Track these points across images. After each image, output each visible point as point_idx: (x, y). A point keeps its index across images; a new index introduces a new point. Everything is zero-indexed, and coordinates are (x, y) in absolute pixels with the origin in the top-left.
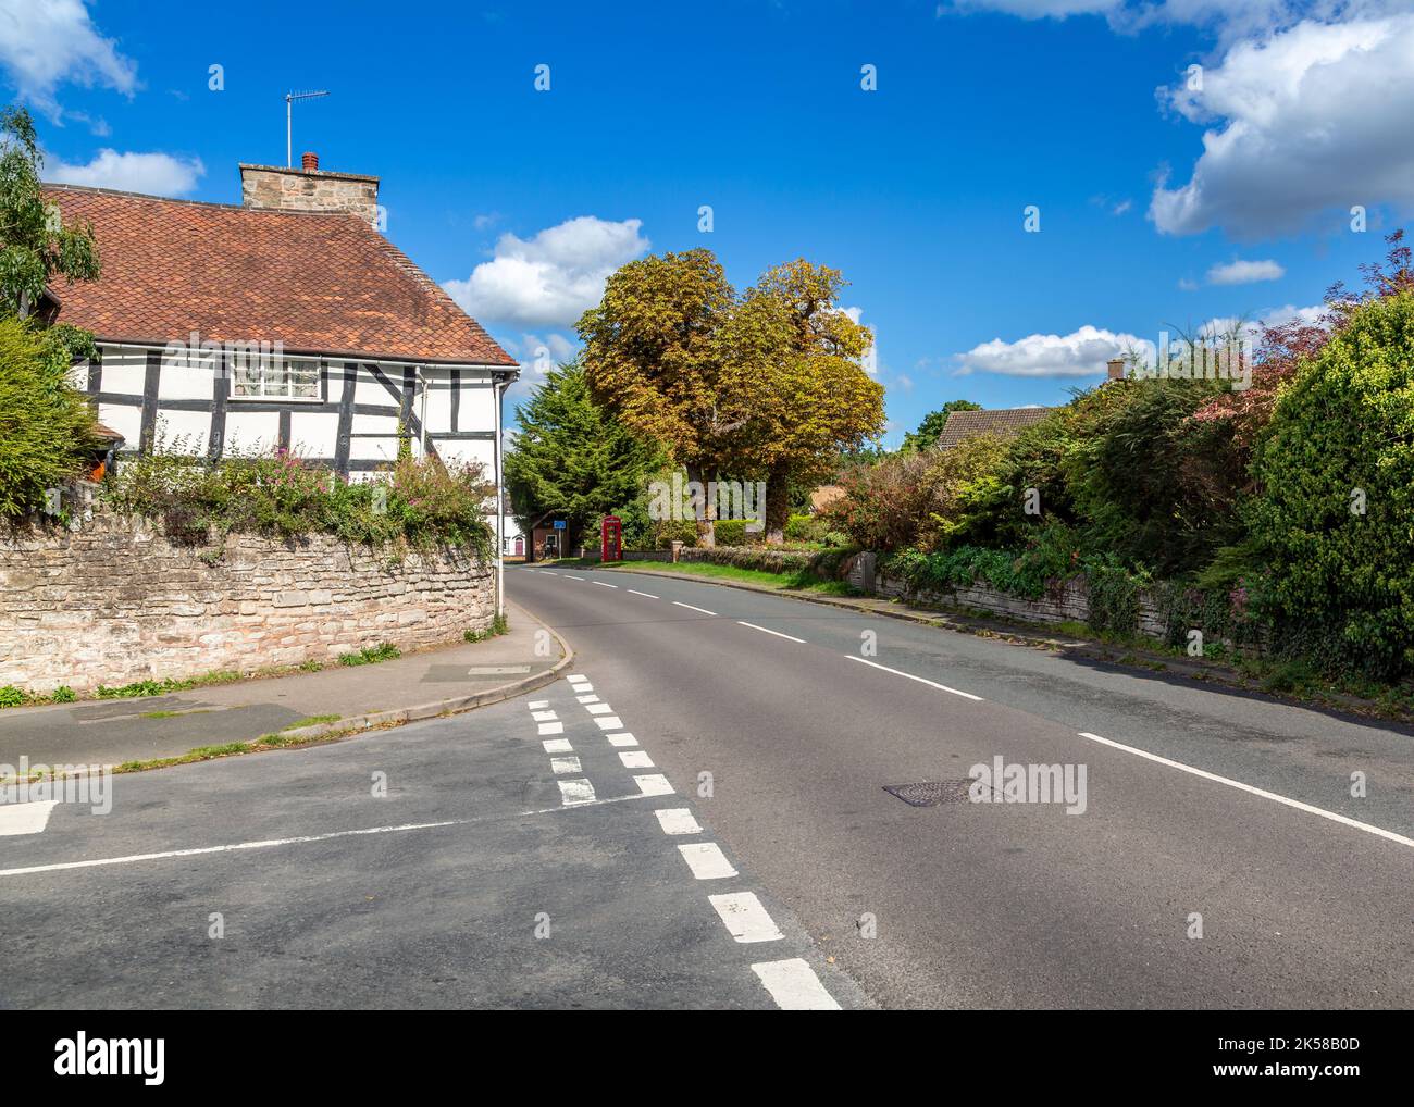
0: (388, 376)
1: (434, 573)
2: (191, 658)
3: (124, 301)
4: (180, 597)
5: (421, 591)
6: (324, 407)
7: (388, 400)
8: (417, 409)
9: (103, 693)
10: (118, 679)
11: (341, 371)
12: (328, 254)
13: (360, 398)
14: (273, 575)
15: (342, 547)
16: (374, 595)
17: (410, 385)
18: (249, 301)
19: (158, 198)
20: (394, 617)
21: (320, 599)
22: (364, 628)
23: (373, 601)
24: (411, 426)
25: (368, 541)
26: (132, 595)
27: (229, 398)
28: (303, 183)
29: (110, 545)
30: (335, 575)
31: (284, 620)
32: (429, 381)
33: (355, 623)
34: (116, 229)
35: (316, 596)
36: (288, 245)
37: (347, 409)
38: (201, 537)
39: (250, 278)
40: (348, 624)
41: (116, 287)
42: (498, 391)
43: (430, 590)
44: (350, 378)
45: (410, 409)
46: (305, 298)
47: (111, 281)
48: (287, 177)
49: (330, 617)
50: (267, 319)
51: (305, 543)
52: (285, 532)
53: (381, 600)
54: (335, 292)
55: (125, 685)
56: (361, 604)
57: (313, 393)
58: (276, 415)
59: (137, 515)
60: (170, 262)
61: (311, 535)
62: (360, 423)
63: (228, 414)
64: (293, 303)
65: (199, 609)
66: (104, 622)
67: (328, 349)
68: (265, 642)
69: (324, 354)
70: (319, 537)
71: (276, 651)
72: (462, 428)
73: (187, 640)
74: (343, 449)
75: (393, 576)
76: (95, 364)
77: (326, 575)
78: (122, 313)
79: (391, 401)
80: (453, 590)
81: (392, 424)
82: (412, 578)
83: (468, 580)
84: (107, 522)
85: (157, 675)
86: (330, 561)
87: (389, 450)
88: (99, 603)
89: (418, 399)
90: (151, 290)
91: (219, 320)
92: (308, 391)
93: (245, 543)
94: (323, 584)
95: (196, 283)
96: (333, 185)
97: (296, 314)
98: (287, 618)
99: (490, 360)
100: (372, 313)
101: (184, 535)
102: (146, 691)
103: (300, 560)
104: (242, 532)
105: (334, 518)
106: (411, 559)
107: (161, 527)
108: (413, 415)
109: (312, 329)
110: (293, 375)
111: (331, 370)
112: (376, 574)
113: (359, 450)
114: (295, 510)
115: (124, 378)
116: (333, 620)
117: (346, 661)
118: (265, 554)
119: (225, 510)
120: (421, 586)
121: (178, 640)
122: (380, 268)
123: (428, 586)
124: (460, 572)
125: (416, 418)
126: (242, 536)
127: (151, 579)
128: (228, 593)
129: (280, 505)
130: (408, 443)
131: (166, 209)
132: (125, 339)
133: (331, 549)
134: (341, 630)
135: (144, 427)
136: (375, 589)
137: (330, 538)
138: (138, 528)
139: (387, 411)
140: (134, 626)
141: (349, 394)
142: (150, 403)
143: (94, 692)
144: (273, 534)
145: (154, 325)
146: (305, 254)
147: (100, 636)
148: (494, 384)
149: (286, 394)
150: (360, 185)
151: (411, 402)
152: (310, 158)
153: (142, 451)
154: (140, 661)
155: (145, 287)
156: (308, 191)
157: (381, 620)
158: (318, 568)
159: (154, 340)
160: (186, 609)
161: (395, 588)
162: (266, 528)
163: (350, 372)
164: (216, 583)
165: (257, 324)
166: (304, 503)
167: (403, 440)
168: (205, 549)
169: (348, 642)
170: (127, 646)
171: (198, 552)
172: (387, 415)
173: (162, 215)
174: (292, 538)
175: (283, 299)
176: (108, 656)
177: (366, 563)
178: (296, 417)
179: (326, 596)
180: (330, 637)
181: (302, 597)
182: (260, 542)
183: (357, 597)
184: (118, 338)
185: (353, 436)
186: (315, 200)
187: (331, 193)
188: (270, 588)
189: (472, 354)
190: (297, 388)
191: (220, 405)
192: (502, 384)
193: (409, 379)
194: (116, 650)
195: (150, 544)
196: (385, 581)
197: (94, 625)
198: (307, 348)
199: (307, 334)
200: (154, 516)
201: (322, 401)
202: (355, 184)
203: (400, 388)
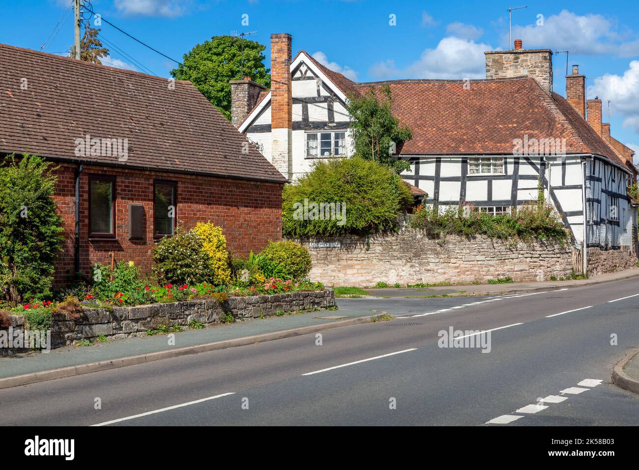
0: (534, 161)
1: (534, 251)
2: (435, 277)
3: (428, 135)
4: (431, 256)
5: (527, 258)
6: (506, 177)
7: (534, 172)
8: (547, 175)
9: (408, 286)
10: (413, 282)
11: (513, 160)
12: (514, 102)
13: (521, 173)
14: (462, 250)
15: (489, 240)
16: (503, 258)
17: (543, 164)
18: (477, 130)
19: (445, 81)
20: (513, 267)
21: (481, 259)
22: (498, 271)
23: (503, 261)
24: (544, 183)
25: (499, 237)
26: (417, 255)
27: (467, 175)
28: (513, 57)
29: (410, 239)
30: (487, 250)
31: (466, 266)
32: (551, 162)
33: (495, 268)
34: (427, 100)
35: (479, 258)
36: (498, 99)
37: (516, 178)
38: (437, 236)
39: (479, 118)
40: (491, 269)
41: (426, 129)
42: (583, 165)
43: (531, 257)
44: (517, 163)
45: (544, 176)
46: (500, 126)
47: (424, 126)
48: (506, 55)
49: (484, 266)
50: (483, 139)
51: (474, 238)
52: (467, 235)
53: (506, 261)
54: (514, 122)
55: (415, 284)
56: (497, 261)
57: (501, 171)
58: (486, 182)
59: (418, 229)
60: (447, 114)
61: (477, 235)
62: (522, 184)
63: (467, 182)
64: (495, 130)
65: (437, 260)
66: (408, 264)
67: (506, 152)
68: (460, 273)
69: (505, 154)
70: (480, 236)
71: (464, 277)
72: (567, 184)
73: (434, 271)
74: (514, 196)
75: (512, 251)
76: (418, 163)
77: (483, 250)
78: (427, 141)
79: (534, 173)
80: (544, 258)
81: (535, 183)
82: (521, 252)
83: (554, 254)
84: (409, 231)
85: (424, 282)
86: (485, 245)
87: (534, 195)
88: (407, 257)
89: (547, 171)
90: (439, 129)
91: (464, 141)
92: (499, 170)
93: (453, 238)
94: (481, 253)
95: (457, 123)
96: (527, 56)
97: (495, 135)
98: (467, 265)
99: (578, 152)
100: (529, 131)
101: (432, 236)
102: (420, 286)
103: (473, 244)
104: (451, 234)
105: (485, 228)
106: (521, 245)
107: (425, 233)
108: (545, 178)
109: (500, 142)
110: (493, 164)
111: (508, 160)
112: (504, 250)
113: (521, 196)
114: (469, 226)
115: (428, 169)
116: (485, 267)
117: (490, 282)
118: (459, 242)
119: (445, 227)
120: (526, 255)
121: (431, 270)
122: (536, 107)
123: (530, 256)
124: (548, 251)
125: (546, 179)
126: (451, 236)
127: (422, 250)
128: (447, 255)
129: (464, 225)
130: (543, 192)
131: (448, 86)
132: (428, 153)
133: (486, 240)
134: (489, 271)
135: (435, 189)
136: (503, 256)
137: (485, 236)
138: (418, 233)
139: (533, 178)
140: (417, 265)
141: (516, 170)
142: (437, 179)
143: (406, 285)
144: (462, 235)
145: (439, 146)
146: (504, 102)
147: (407, 268)
148: (581, 162)
149: (490, 172)
150: (540, 54)
151: (544, 173)
152: (518, 42)
153: (435, 199)
154: (419, 277)
155: (437, 128)
156: (516, 61)
157: (506, 268)
158: (480, 247)
159: (438, 153)
160: (433, 260)
161: (513, 256)
162: (460, 233)
163: (517, 160)
164: (443, 252)
165: (479, 141)
166: (473, 223)
167: (541, 190)
168: (439, 240)
169: (491, 275)
170: (415, 272)
171: (437, 241)
172: (533, 179)
173: (446, 89)
174: (469, 236)
175: (491, 128)
176: (410, 274)
177: (499, 246)
178: (494, 182)
179: (483, 258)
180: (484, 273)
181: (473, 258)
182: (458, 238)
183: (496, 259)
184: (425, 153)
185: (518, 189)
186: (519, 65)
187: (527, 60)
188: (461, 254)
189: (570, 149)
190: (495, 169)
191: (464, 179)
192: (584, 162)
193: (542, 162)
194: (412, 273)
195: (422, 238)
196: (508, 253)
197: (405, 264)
198: (497, 152)
199: (499, 145)
200: (423, 229)
201: (505, 174)
202: (538, 54)
203: (539, 167)
